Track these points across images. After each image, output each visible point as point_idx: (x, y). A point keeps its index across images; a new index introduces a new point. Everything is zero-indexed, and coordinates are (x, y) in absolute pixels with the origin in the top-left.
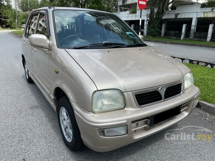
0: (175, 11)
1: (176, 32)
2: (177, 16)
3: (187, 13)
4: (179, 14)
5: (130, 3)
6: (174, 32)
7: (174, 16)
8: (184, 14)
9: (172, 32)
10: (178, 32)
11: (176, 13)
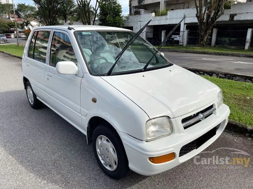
0: (230, 12)
1: (232, 39)
2: (233, 17)
3: (249, 14)
4: (236, 15)
5: (149, 3)
6: (230, 40)
7: (229, 18)
8: (243, 14)
9: (226, 39)
10: (236, 39)
11: (231, 13)
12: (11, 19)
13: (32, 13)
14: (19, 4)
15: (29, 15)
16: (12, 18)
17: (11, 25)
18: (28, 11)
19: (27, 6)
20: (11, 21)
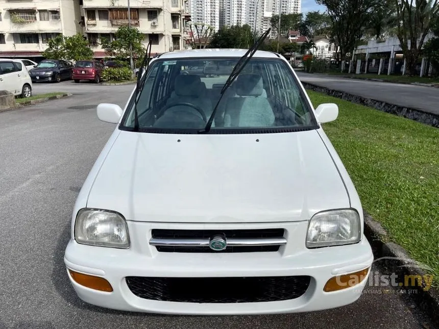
12: (290, 38)
13: (327, 26)
14: (310, 13)
15: (322, 29)
16: (292, 36)
17: (287, 47)
18: (321, 23)
19: (322, 15)
20: (289, 41)
